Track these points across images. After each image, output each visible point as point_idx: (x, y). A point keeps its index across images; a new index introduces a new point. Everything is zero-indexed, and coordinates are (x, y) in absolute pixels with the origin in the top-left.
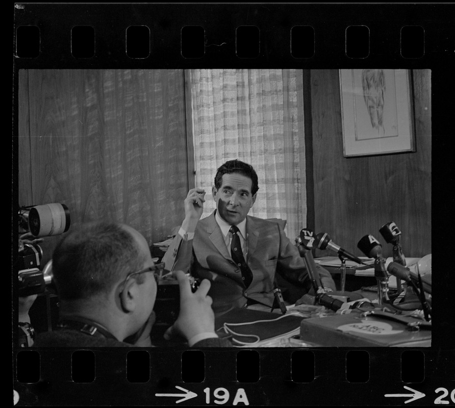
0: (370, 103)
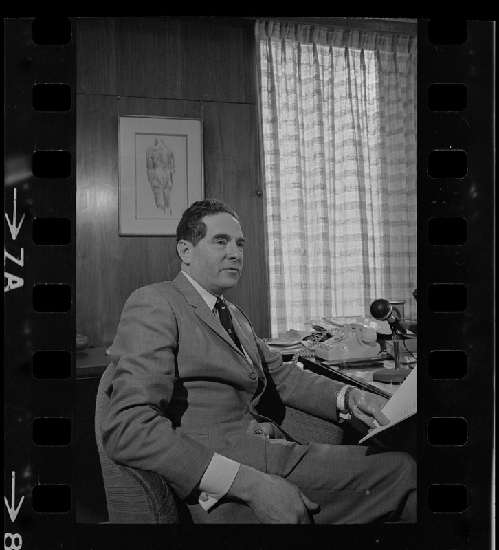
0: (155, 183)
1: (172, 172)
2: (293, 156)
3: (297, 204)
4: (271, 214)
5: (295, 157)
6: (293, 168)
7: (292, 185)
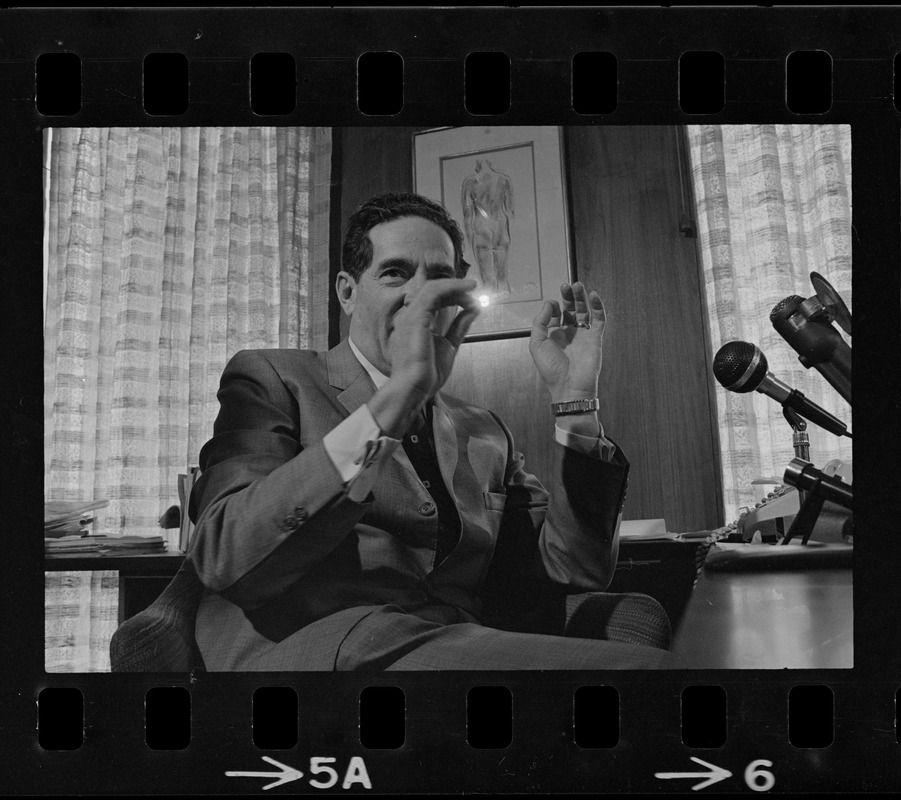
0: (479, 240)
1: (509, 215)
2: (754, 137)
3: (768, 237)
4: (710, 266)
5: (759, 139)
6: (756, 161)
7: (757, 199)
